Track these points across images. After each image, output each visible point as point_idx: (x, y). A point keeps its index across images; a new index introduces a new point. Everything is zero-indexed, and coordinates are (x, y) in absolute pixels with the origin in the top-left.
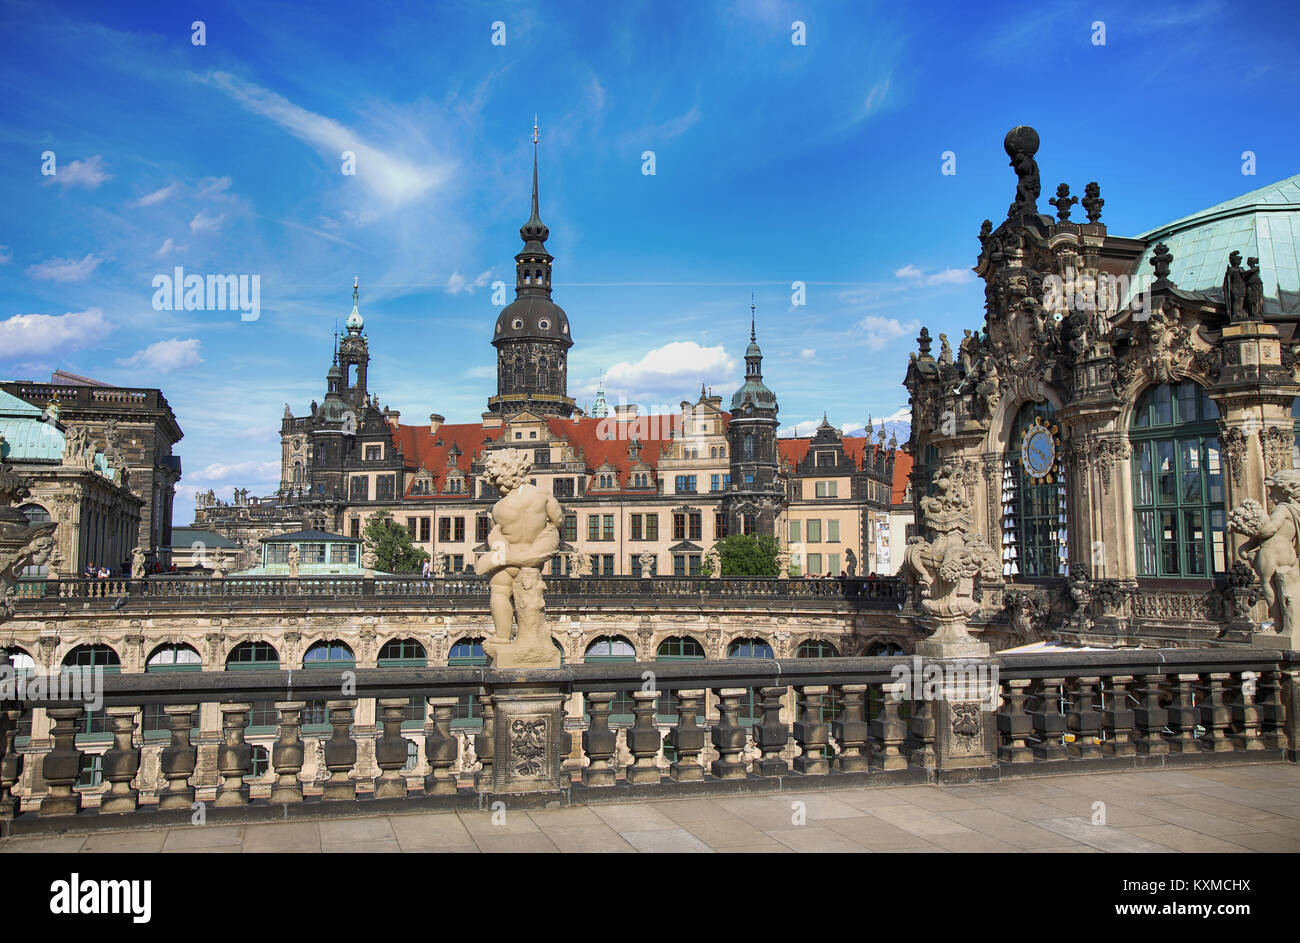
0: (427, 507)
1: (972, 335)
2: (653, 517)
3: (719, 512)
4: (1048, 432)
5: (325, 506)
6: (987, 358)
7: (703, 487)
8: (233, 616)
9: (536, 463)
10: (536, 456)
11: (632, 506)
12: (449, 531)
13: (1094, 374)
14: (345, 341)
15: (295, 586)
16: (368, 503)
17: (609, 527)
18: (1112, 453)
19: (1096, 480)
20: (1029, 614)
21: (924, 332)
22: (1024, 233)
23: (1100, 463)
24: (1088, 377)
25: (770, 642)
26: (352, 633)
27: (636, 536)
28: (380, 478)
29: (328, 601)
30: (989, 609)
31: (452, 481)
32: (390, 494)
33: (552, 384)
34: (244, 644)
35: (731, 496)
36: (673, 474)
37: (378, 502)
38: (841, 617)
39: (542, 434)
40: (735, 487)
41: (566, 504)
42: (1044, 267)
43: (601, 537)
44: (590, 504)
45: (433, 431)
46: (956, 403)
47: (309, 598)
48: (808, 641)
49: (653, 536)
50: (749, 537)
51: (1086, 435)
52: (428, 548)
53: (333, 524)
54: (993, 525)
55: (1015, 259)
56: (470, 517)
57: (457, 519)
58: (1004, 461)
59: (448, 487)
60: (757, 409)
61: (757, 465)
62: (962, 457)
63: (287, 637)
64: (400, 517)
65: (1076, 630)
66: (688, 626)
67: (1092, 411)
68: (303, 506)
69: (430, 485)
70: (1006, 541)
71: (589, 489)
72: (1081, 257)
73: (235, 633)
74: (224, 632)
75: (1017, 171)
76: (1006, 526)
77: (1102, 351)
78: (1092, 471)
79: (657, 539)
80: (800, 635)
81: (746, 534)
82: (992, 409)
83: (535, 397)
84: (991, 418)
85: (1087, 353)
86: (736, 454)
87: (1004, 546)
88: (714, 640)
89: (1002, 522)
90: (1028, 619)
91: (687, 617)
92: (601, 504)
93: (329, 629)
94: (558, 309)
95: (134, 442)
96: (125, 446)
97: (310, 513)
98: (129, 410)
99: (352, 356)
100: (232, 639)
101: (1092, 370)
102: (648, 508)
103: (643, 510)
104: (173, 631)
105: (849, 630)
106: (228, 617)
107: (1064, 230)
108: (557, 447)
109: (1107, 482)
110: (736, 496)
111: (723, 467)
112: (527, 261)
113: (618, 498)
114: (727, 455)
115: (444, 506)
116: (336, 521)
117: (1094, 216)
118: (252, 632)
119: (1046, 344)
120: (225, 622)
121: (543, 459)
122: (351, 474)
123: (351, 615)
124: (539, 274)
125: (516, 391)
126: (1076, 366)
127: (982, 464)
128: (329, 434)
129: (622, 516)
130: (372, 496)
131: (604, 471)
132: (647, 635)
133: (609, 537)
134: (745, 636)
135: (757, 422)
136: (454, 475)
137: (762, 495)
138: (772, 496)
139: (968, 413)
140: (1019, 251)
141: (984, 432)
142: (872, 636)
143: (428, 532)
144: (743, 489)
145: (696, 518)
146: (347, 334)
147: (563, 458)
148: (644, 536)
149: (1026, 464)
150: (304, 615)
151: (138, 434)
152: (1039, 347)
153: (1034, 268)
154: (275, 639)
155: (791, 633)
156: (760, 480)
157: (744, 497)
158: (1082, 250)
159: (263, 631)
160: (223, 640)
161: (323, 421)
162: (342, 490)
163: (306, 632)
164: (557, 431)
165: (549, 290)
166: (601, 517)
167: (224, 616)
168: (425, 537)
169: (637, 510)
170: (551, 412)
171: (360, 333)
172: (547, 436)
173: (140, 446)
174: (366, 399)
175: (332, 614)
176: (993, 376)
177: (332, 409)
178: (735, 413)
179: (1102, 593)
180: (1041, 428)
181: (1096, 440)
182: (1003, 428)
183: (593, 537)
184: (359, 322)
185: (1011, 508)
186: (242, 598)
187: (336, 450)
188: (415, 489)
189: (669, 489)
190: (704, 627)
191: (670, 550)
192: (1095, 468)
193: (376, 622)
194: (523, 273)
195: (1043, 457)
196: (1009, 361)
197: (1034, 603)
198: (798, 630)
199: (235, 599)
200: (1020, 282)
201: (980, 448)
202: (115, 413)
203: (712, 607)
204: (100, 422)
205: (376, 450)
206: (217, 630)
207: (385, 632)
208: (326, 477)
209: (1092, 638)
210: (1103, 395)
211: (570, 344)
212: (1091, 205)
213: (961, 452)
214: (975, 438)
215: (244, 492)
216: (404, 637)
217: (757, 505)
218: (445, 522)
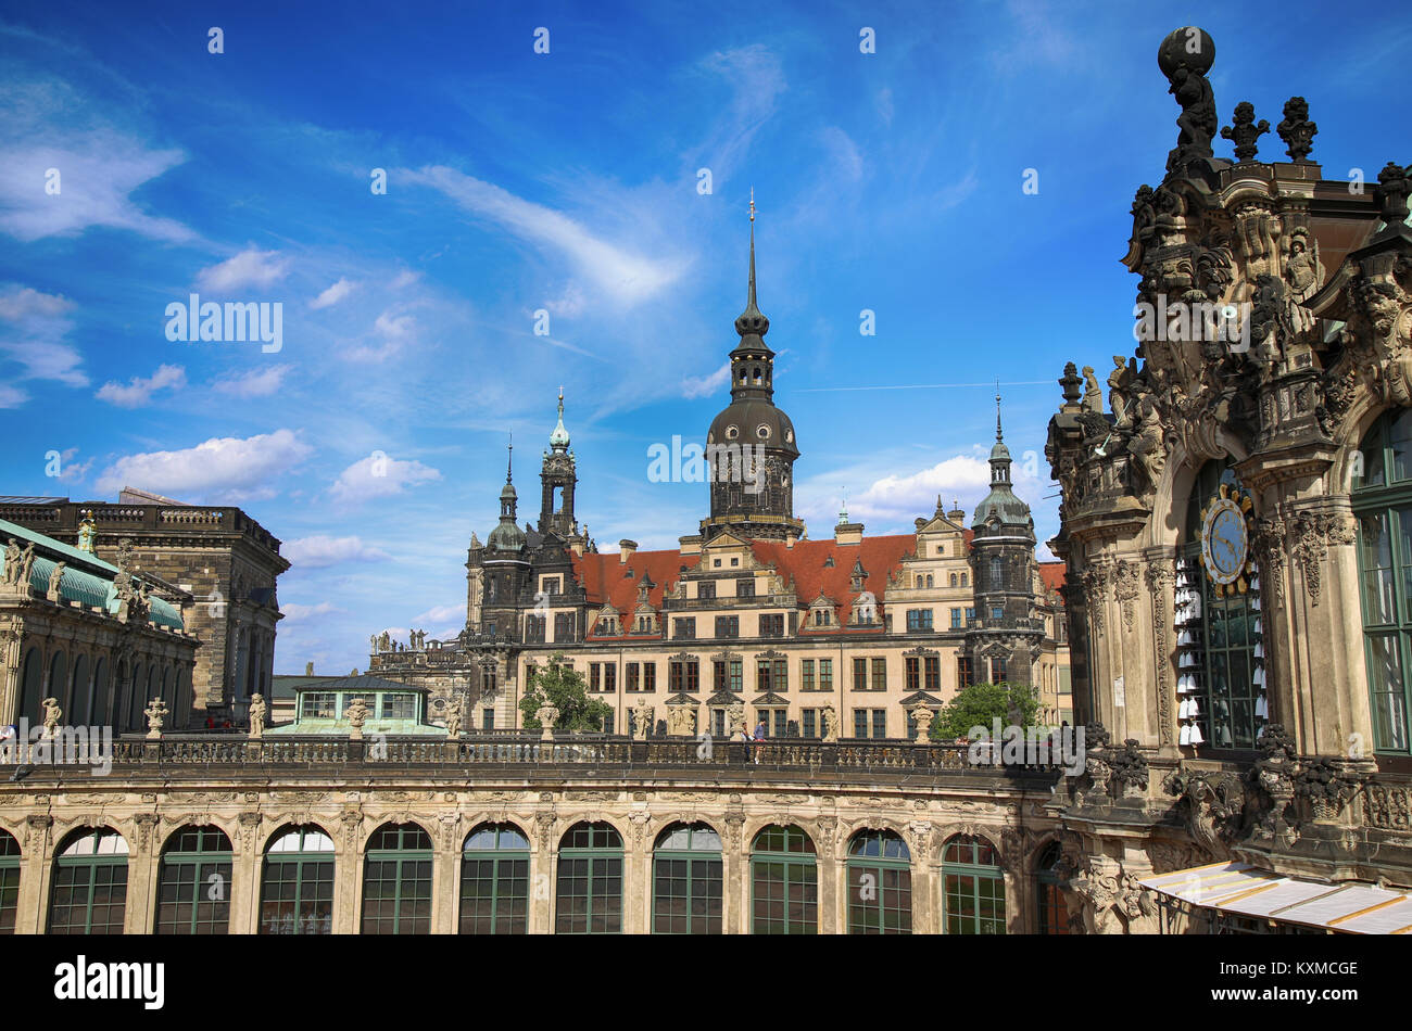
0: (613, 650)
1: (1127, 364)
2: (880, 662)
3: (963, 656)
4: (1236, 509)
5: (496, 650)
6: (1142, 396)
7: (941, 623)
8: (172, 790)
9: (738, 596)
10: (739, 587)
11: (853, 647)
12: (637, 679)
13: (1287, 401)
14: (550, 460)
15: (257, 750)
16: (544, 646)
17: (826, 675)
18: (1320, 533)
19: (1297, 581)
20: (1212, 813)
21: (1070, 369)
22: (1185, 189)
23: (1302, 552)
24: (1279, 406)
25: (905, 837)
26: (332, 814)
27: (860, 685)
28: (559, 615)
29: (298, 770)
30: (1160, 801)
31: (641, 618)
32: (571, 635)
33: (774, 503)
34: (186, 828)
35: (974, 635)
36: (904, 607)
37: (557, 645)
38: (1002, 801)
39: (745, 561)
40: (979, 623)
41: (775, 646)
42: (1219, 241)
43: (817, 687)
44: (803, 646)
45: (623, 559)
46: (1103, 470)
47: (274, 765)
48: (956, 837)
49: (881, 686)
50: (998, 687)
51: (1278, 505)
52: (610, 700)
53: (505, 671)
54: (1162, 664)
55: (1173, 232)
56: (662, 661)
57: (647, 665)
58: (1177, 559)
59: (637, 627)
60: (1005, 526)
61: (1007, 595)
62: (1113, 555)
63: (242, 819)
64: (581, 663)
65: (1266, 846)
66: (795, 810)
67: (1284, 463)
68: (471, 649)
69: (616, 623)
70: (1182, 689)
71: (803, 627)
72: (1276, 218)
73: (174, 813)
74: (159, 812)
75: (1179, 100)
76: (1181, 665)
77: (1299, 360)
78: (1290, 566)
79: (885, 689)
80: (944, 826)
81: (995, 684)
82: (1154, 477)
83: (754, 519)
84: (1154, 491)
85: (1276, 365)
86: (981, 582)
87: (1180, 697)
88: (828, 830)
89: (1174, 658)
90: (1209, 821)
91: (791, 797)
92: (817, 645)
93: (300, 808)
94: (780, 414)
95: (207, 571)
96: (196, 576)
97: (479, 658)
98: (200, 532)
99: (559, 478)
100: (170, 822)
101: (1284, 395)
102: (873, 650)
103: (868, 653)
104: (91, 810)
105: (1012, 821)
106: (166, 791)
107: (1244, 174)
108: (762, 576)
109: (1313, 584)
110: (981, 635)
111: (966, 599)
112: (743, 358)
113: (837, 639)
114: (970, 583)
115: (632, 649)
116: (508, 668)
117: (1299, 152)
118: (197, 811)
119: (1221, 362)
120: (162, 798)
121: (747, 591)
122: (527, 612)
123: (330, 789)
124: (757, 374)
125: (732, 513)
126: (1260, 390)
127: (1144, 566)
128: (501, 565)
129: (842, 660)
130: (550, 637)
131: (820, 605)
132: (737, 822)
133: (827, 687)
134: (870, 827)
135: (1005, 542)
136: (643, 613)
137: (1014, 633)
138: (1027, 635)
139: (1121, 486)
140: (1180, 219)
141: (1146, 514)
142: (1045, 832)
143: (613, 680)
144: (990, 625)
145: (933, 663)
146: (550, 452)
147: (771, 589)
148: (869, 686)
149: (1208, 562)
150: (267, 790)
151: (212, 562)
152: (1212, 368)
153: (1204, 243)
154: (227, 821)
155: (934, 824)
156: (1011, 614)
157: (991, 635)
158: (1278, 205)
159: (211, 811)
160: (158, 822)
161: (494, 550)
162: (516, 630)
163: (269, 812)
164: (763, 556)
165: (770, 392)
166: (817, 662)
167: (159, 791)
168: (610, 687)
169: (860, 653)
170: (773, 536)
171: (565, 450)
172: (751, 563)
173: (213, 576)
174: (572, 526)
175: (303, 788)
176: (1155, 427)
177: (505, 535)
178: (978, 530)
179: (1309, 781)
180: (1228, 503)
181: (1294, 512)
182: (1173, 507)
183: (808, 687)
184: (565, 439)
185: (1187, 634)
186: (185, 766)
187: (509, 582)
188: (600, 629)
189: (899, 626)
190: (815, 813)
191: (901, 702)
192: (1295, 561)
193: (363, 799)
194: (739, 373)
195: (1232, 551)
196: (1173, 397)
197: (1217, 793)
198: (943, 820)
199: (177, 767)
200: (1182, 268)
201: (1140, 541)
202: (185, 536)
203: (823, 784)
204: (169, 548)
205: (554, 582)
206: (150, 809)
207: (376, 814)
208: (498, 616)
209: (1293, 862)
210: (1302, 434)
211: (796, 455)
212: (1291, 133)
213: (1112, 548)
214: (1132, 524)
215: (421, 635)
216: (401, 820)
217: (1007, 646)
218: (632, 669)
